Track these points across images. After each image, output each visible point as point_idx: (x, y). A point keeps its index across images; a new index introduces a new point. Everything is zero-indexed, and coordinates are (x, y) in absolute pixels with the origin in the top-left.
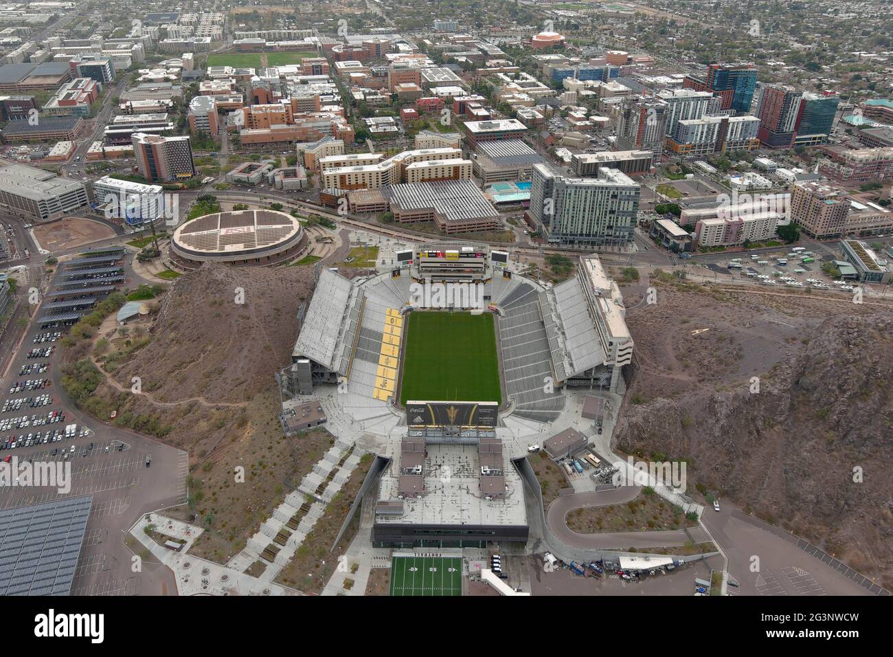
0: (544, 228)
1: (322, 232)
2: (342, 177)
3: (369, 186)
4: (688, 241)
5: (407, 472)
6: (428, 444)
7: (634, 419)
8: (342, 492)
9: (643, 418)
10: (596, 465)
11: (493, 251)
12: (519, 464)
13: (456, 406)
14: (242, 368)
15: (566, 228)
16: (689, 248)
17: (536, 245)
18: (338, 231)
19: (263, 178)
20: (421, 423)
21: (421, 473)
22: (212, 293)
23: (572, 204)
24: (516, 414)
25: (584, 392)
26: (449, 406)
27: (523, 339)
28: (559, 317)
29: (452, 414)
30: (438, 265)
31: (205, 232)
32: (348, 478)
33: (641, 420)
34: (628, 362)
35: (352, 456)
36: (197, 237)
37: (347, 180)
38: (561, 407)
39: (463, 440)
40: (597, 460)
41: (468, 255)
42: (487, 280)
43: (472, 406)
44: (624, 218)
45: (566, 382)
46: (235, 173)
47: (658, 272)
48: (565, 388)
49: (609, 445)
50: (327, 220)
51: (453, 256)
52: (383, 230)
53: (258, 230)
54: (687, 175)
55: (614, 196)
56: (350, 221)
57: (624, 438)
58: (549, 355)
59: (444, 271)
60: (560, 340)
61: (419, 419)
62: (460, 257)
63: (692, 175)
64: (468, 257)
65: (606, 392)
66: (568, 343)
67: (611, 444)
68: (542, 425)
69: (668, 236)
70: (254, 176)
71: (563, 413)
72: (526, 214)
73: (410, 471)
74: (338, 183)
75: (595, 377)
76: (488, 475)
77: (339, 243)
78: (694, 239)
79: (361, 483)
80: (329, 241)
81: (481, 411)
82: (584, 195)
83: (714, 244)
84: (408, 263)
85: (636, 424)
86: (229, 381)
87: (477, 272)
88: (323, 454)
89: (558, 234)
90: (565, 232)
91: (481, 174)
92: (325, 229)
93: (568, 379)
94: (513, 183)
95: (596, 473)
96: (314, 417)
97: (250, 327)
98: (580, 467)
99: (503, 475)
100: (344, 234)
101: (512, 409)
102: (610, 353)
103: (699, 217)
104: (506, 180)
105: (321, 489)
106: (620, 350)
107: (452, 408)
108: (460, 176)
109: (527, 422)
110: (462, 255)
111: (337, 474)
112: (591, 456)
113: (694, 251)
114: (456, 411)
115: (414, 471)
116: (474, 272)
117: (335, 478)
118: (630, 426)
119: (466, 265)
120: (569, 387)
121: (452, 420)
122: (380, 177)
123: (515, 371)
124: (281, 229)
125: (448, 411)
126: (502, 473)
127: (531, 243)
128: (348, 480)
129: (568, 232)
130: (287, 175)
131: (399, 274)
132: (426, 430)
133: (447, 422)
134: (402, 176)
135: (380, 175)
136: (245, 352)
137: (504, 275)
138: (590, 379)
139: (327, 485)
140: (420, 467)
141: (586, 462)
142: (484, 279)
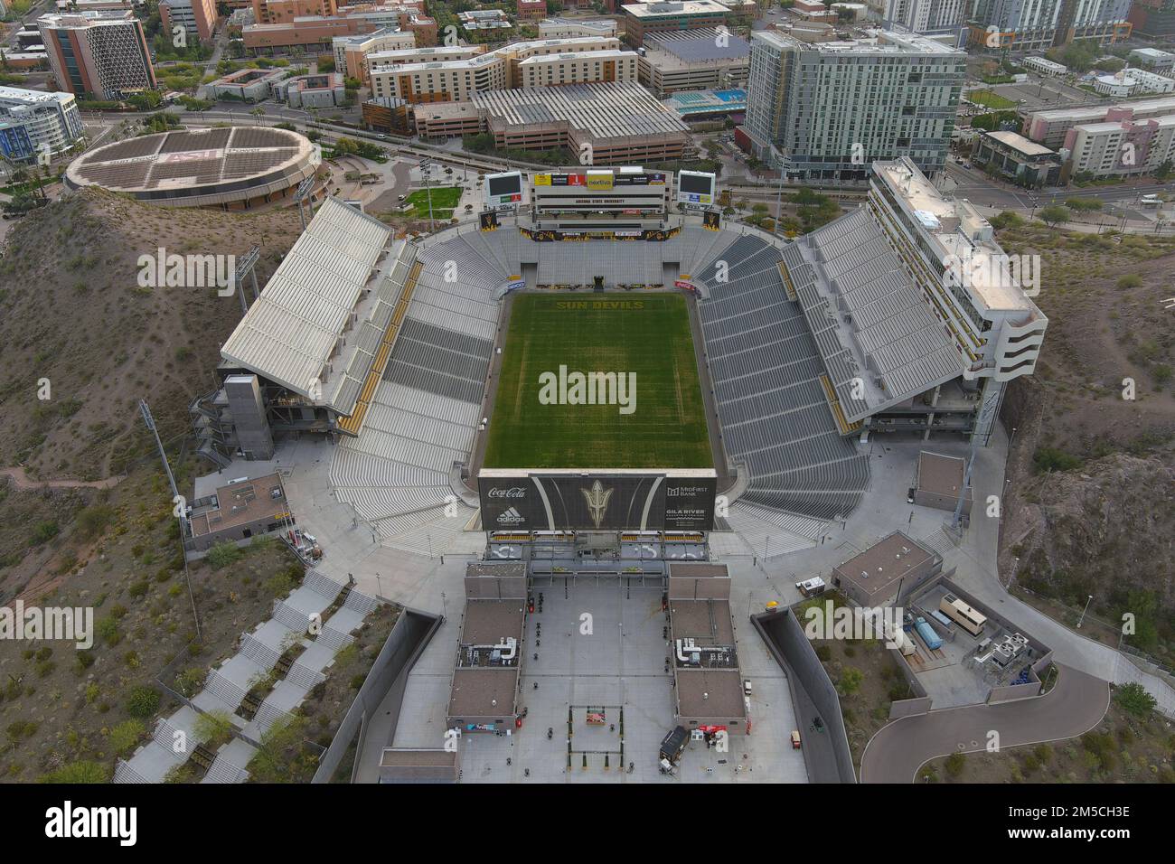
0: (774, 151)
1: (358, 166)
2: (404, 79)
3: (453, 97)
4: (1053, 165)
5: (474, 658)
6: (535, 579)
7: (1061, 510)
8: (304, 711)
9: (1085, 504)
10: (975, 630)
11: (682, 172)
12: (775, 628)
13: (607, 482)
14: (119, 401)
15: (819, 146)
16: (1055, 178)
17: (761, 180)
18: (391, 164)
19: (270, 91)
20: (521, 526)
21: (514, 662)
22: (77, 244)
23: (831, 96)
24: (748, 498)
25: (911, 445)
26: (588, 482)
27: (753, 340)
28: (833, 287)
29: (598, 500)
30: (572, 201)
31: (130, 160)
32: (325, 670)
33: (1079, 510)
34: (1028, 370)
35: (342, 612)
36: (111, 168)
37: (414, 85)
38: (863, 481)
39: (624, 566)
40: (979, 618)
41: (632, 179)
42: (672, 231)
43: (650, 480)
44: (931, 121)
45: (868, 422)
46: (222, 84)
47: (1008, 217)
48: (865, 436)
49: (995, 573)
50: (370, 147)
51: (600, 181)
52: (473, 162)
53: (229, 156)
54: (1017, 76)
55: (915, 78)
56: (414, 151)
57: (1039, 556)
58: (819, 366)
59: (585, 215)
60: (843, 334)
61: (512, 514)
62: (615, 184)
63: (1024, 76)
64: (632, 183)
65: (961, 446)
66: (863, 337)
67: (1003, 572)
68: (824, 525)
69: (1013, 157)
70: (254, 87)
71: (868, 496)
72: (738, 133)
73: (485, 653)
74: (398, 90)
75: (939, 409)
76: (696, 665)
77: (389, 182)
78: (1064, 159)
79: (358, 686)
80: (372, 180)
81: (673, 492)
82: (855, 75)
83: (1101, 172)
84: (512, 199)
85: (1066, 520)
86: (83, 430)
87: (652, 215)
88: (271, 605)
89: (803, 159)
90: (815, 153)
91: (652, 79)
92: (364, 160)
93: (874, 416)
94: (710, 92)
95: (980, 651)
96: (260, 513)
97: (148, 314)
98: (933, 637)
99: (734, 663)
100: (401, 171)
101: (740, 487)
102: (980, 351)
103: (1068, 124)
104: (699, 88)
105: (252, 702)
106: (1012, 340)
107: (597, 486)
108: (617, 75)
109: (782, 518)
110: (619, 180)
111: (300, 661)
112: (959, 604)
113: (1064, 184)
114: (608, 493)
115: (496, 654)
116: (644, 216)
117: (293, 671)
118: (1050, 526)
119: (628, 201)
120: (874, 435)
121: (598, 517)
122: (473, 81)
123: (739, 403)
124: (275, 153)
125: (587, 493)
126: (732, 659)
127: (750, 178)
128: (323, 678)
129: (823, 153)
130: (312, 84)
131: (494, 223)
132: (531, 544)
133: (587, 522)
134: (513, 78)
135: (472, 76)
136: (130, 366)
137: (706, 222)
138: (925, 416)
139: (270, 690)
140: (512, 644)
141: (947, 621)
142: (666, 228)
